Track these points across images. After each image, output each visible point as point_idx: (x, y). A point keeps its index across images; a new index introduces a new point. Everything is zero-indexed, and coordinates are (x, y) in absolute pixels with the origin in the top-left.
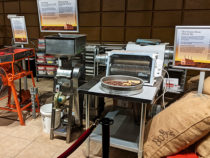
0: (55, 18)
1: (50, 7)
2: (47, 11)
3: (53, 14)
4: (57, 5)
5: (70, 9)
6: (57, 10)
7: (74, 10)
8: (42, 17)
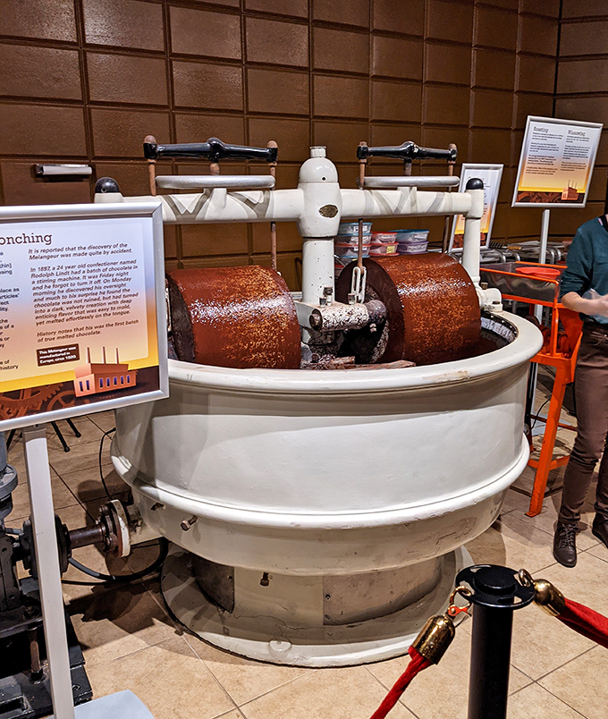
0: (551, 172)
1: (549, 141)
2: (541, 153)
3: (550, 161)
4: (564, 139)
5: (581, 153)
6: (562, 150)
7: (589, 155)
8: (527, 165)
